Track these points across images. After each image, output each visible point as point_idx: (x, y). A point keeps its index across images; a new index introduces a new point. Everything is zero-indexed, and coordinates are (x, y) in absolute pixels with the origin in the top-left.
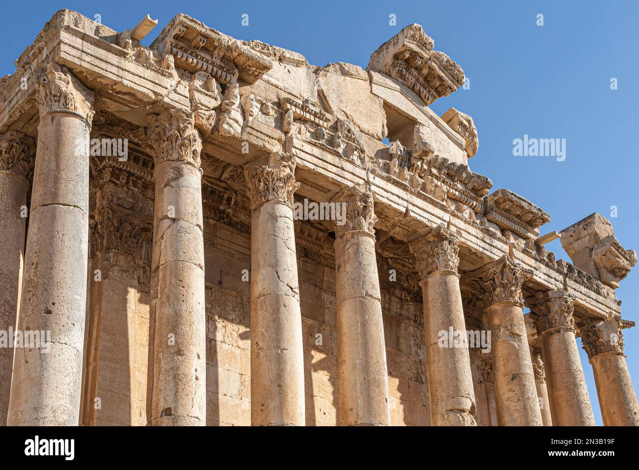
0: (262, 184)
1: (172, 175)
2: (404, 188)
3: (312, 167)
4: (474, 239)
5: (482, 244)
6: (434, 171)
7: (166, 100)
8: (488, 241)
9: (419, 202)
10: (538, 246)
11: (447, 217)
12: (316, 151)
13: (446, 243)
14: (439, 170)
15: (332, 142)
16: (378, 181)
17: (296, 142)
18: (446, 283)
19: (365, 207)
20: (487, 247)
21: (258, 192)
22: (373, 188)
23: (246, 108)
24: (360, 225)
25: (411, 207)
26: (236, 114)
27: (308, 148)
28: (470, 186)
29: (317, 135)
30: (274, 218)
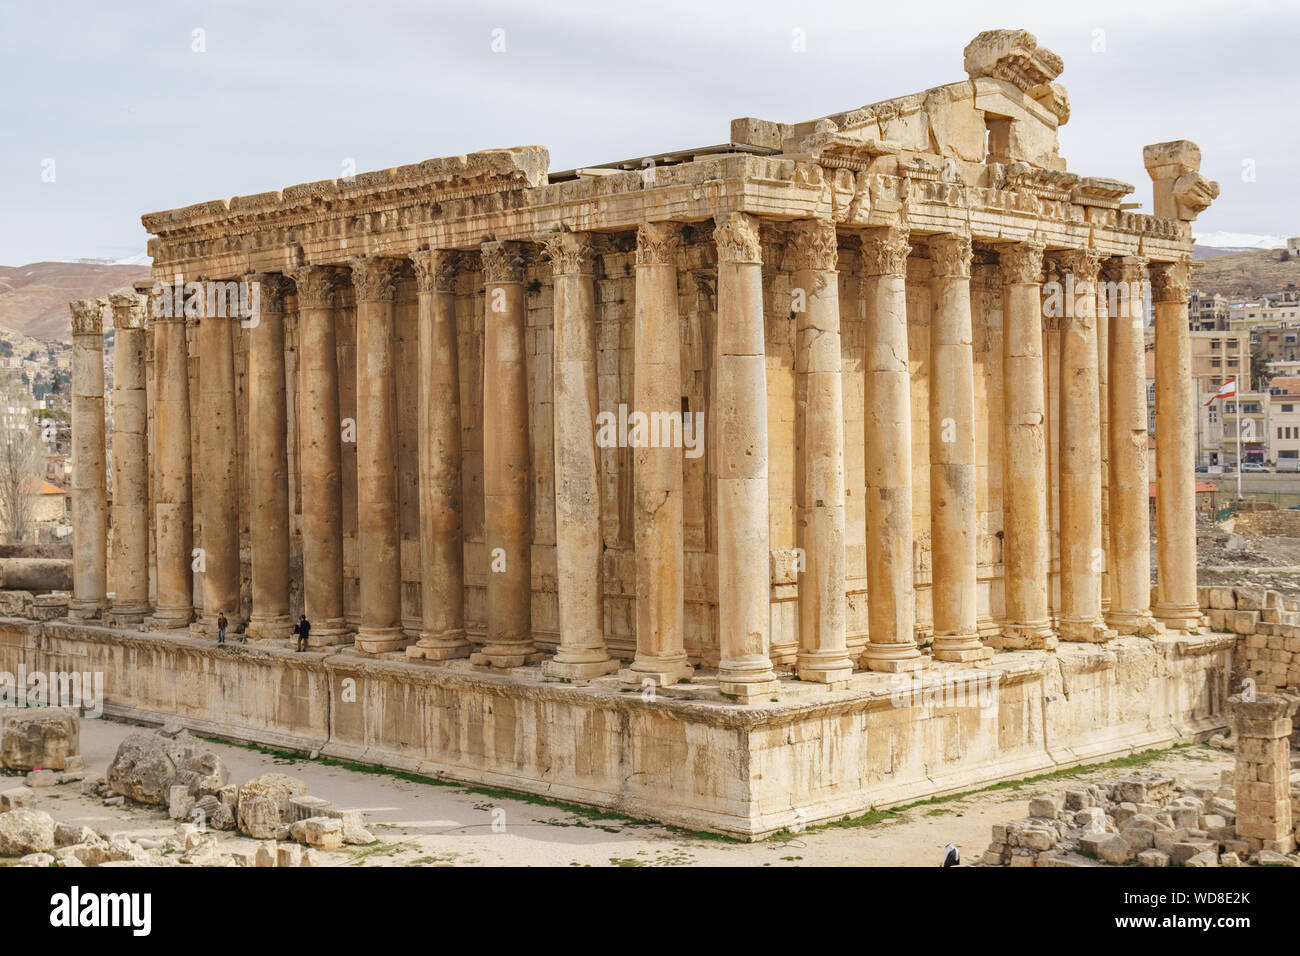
0: (881, 256)
1: (818, 285)
2: (999, 213)
3: (922, 227)
4: (1058, 236)
5: (1065, 238)
6: (1028, 182)
7: (815, 214)
8: (1070, 232)
9: (1010, 220)
10: (1119, 213)
11: (1034, 224)
12: (927, 209)
13: (1032, 254)
14: (1033, 179)
15: (941, 194)
16: (978, 216)
17: (912, 208)
18: (1027, 296)
19: (965, 250)
20: (1069, 238)
21: (876, 263)
22: (973, 225)
23: (873, 190)
24: (959, 268)
25: (1003, 230)
26: (866, 202)
27: (921, 209)
28: (1059, 183)
29: (929, 193)
30: (891, 292)
